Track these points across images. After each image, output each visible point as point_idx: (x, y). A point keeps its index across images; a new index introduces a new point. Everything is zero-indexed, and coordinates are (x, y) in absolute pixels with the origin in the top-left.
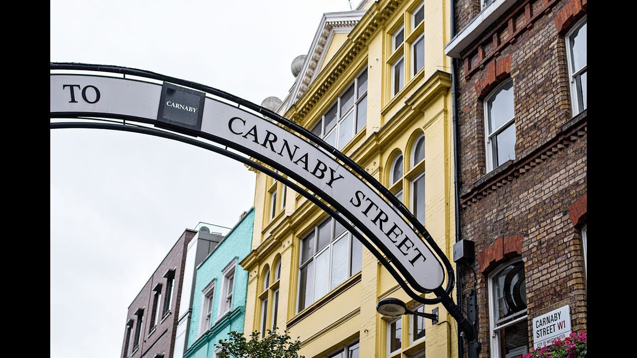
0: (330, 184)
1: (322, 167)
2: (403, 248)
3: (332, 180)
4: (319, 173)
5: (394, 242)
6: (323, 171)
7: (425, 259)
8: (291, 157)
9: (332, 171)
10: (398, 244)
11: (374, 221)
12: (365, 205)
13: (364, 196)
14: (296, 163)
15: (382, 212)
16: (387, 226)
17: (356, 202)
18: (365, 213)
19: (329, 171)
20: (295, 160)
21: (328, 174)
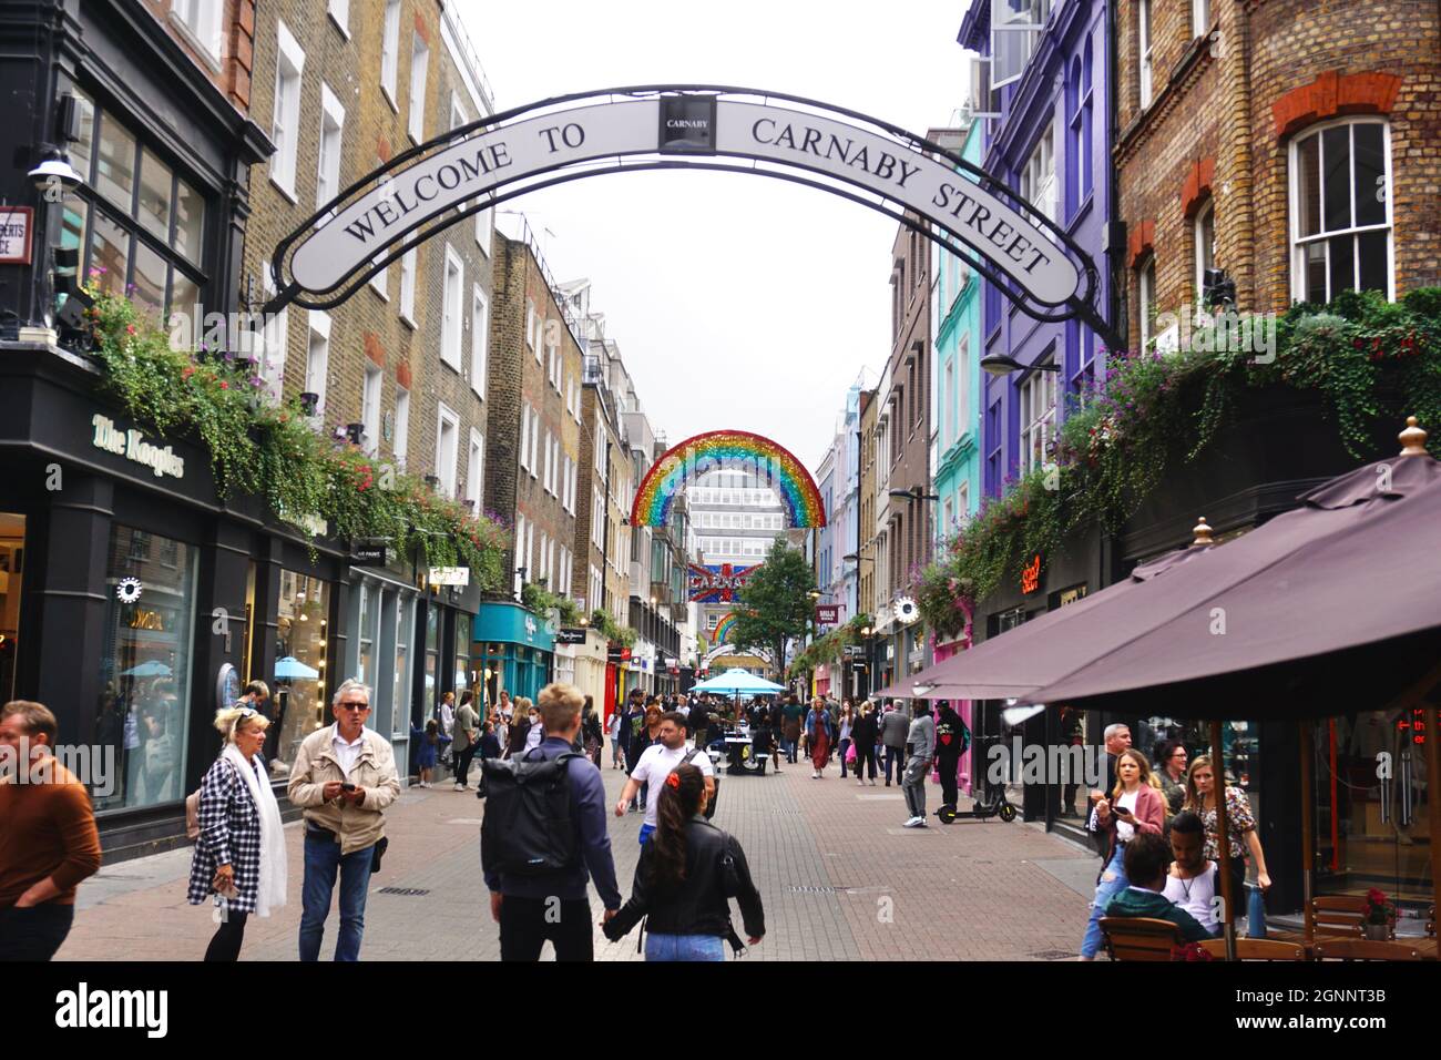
0: (901, 183)
1: (888, 162)
2: (1015, 252)
3: (905, 176)
4: (885, 171)
5: (1000, 246)
6: (890, 167)
7: (1048, 261)
8: (844, 157)
9: (904, 164)
10: (1006, 248)
11: (970, 223)
12: (954, 201)
13: (953, 190)
14: (851, 164)
15: (980, 207)
16: (989, 227)
17: (941, 201)
18: (955, 214)
19: (899, 165)
20: (848, 160)
21: (897, 171)
